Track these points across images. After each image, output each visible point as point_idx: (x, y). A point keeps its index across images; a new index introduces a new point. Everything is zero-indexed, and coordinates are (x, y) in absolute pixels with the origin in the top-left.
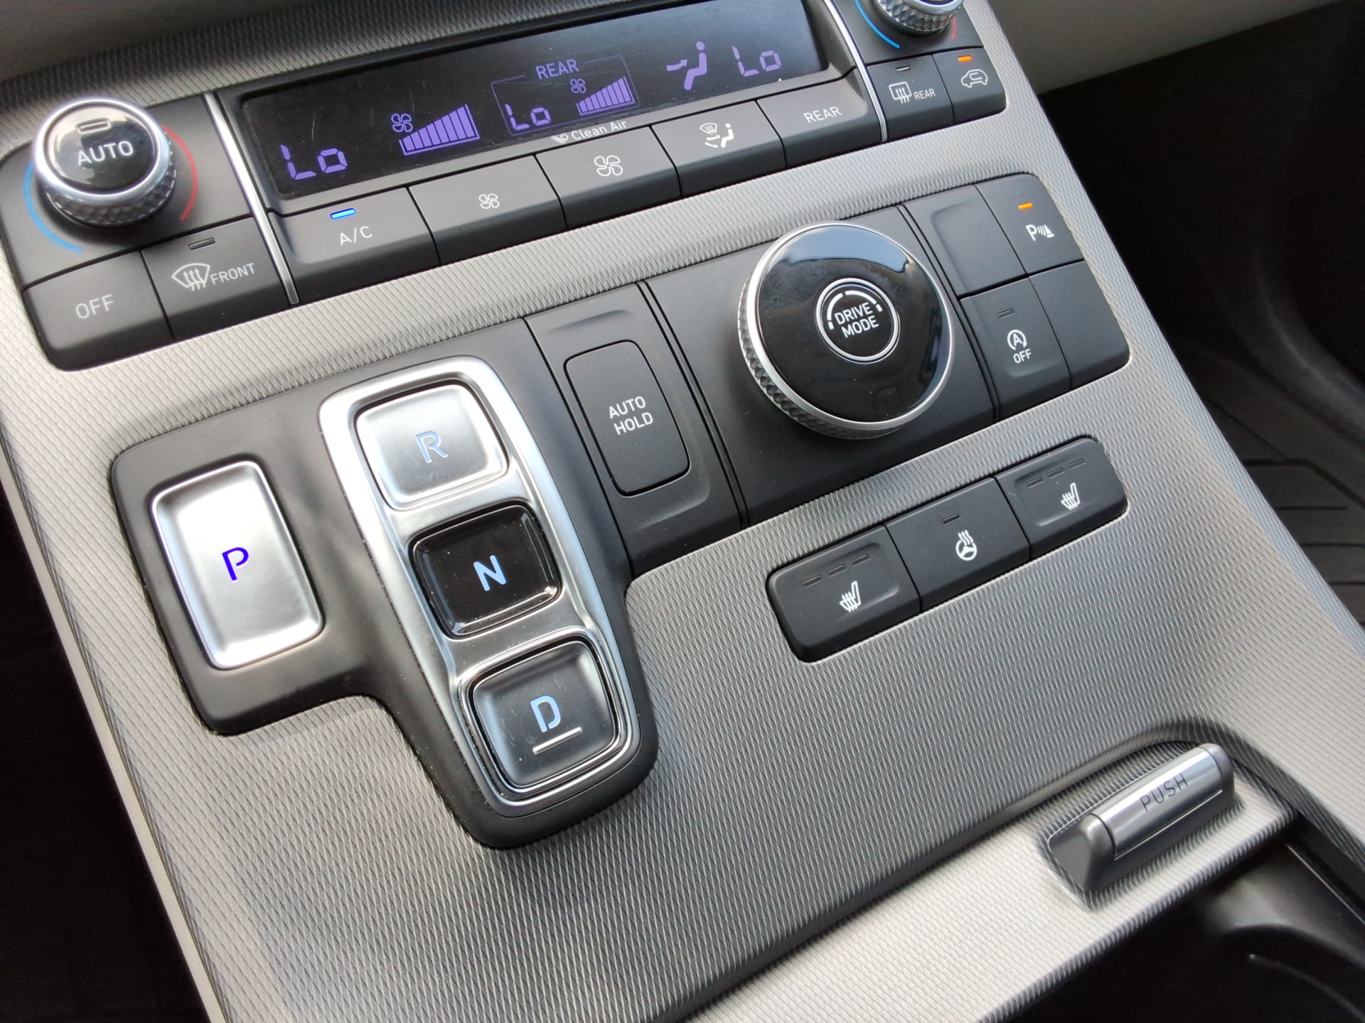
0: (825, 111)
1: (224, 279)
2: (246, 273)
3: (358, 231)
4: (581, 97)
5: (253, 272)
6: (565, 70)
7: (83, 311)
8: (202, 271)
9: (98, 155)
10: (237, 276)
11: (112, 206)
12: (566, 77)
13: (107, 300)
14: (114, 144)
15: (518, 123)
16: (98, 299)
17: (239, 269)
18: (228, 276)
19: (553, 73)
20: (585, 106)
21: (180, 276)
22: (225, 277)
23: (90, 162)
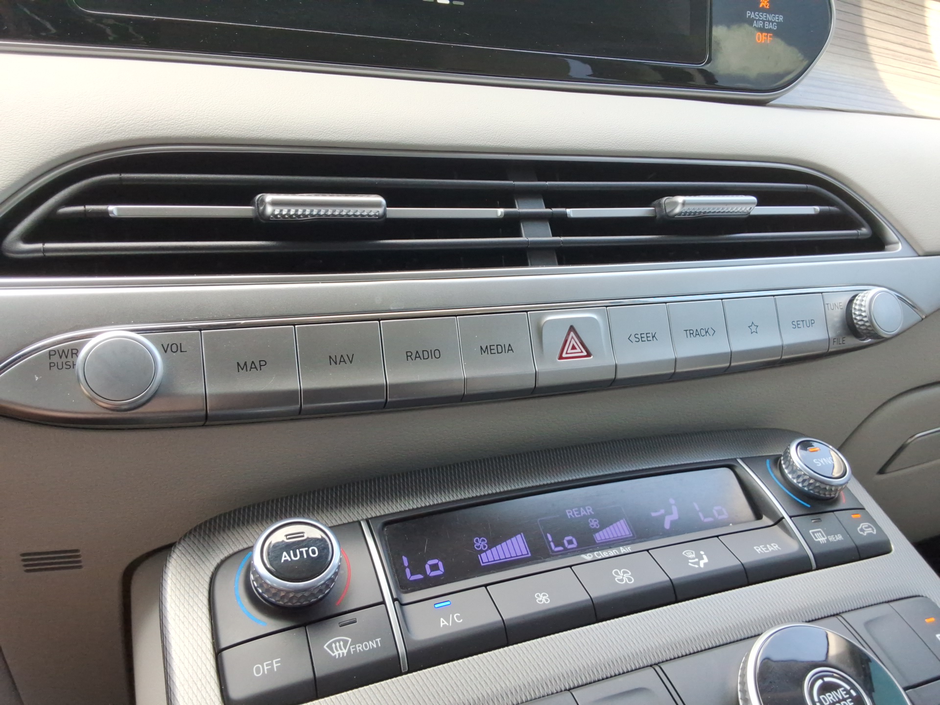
0: (768, 546)
1: (359, 650)
2: (375, 646)
3: (453, 617)
4: (597, 531)
5: (380, 645)
6: (585, 513)
7: (258, 671)
8: (346, 642)
9: (295, 556)
10: (368, 648)
11: (297, 591)
12: (586, 518)
13: (277, 663)
14: (307, 549)
15: (556, 546)
16: (270, 662)
17: (370, 642)
18: (362, 648)
19: (577, 514)
20: (599, 537)
21: (330, 647)
22: (360, 648)
23: (289, 560)
